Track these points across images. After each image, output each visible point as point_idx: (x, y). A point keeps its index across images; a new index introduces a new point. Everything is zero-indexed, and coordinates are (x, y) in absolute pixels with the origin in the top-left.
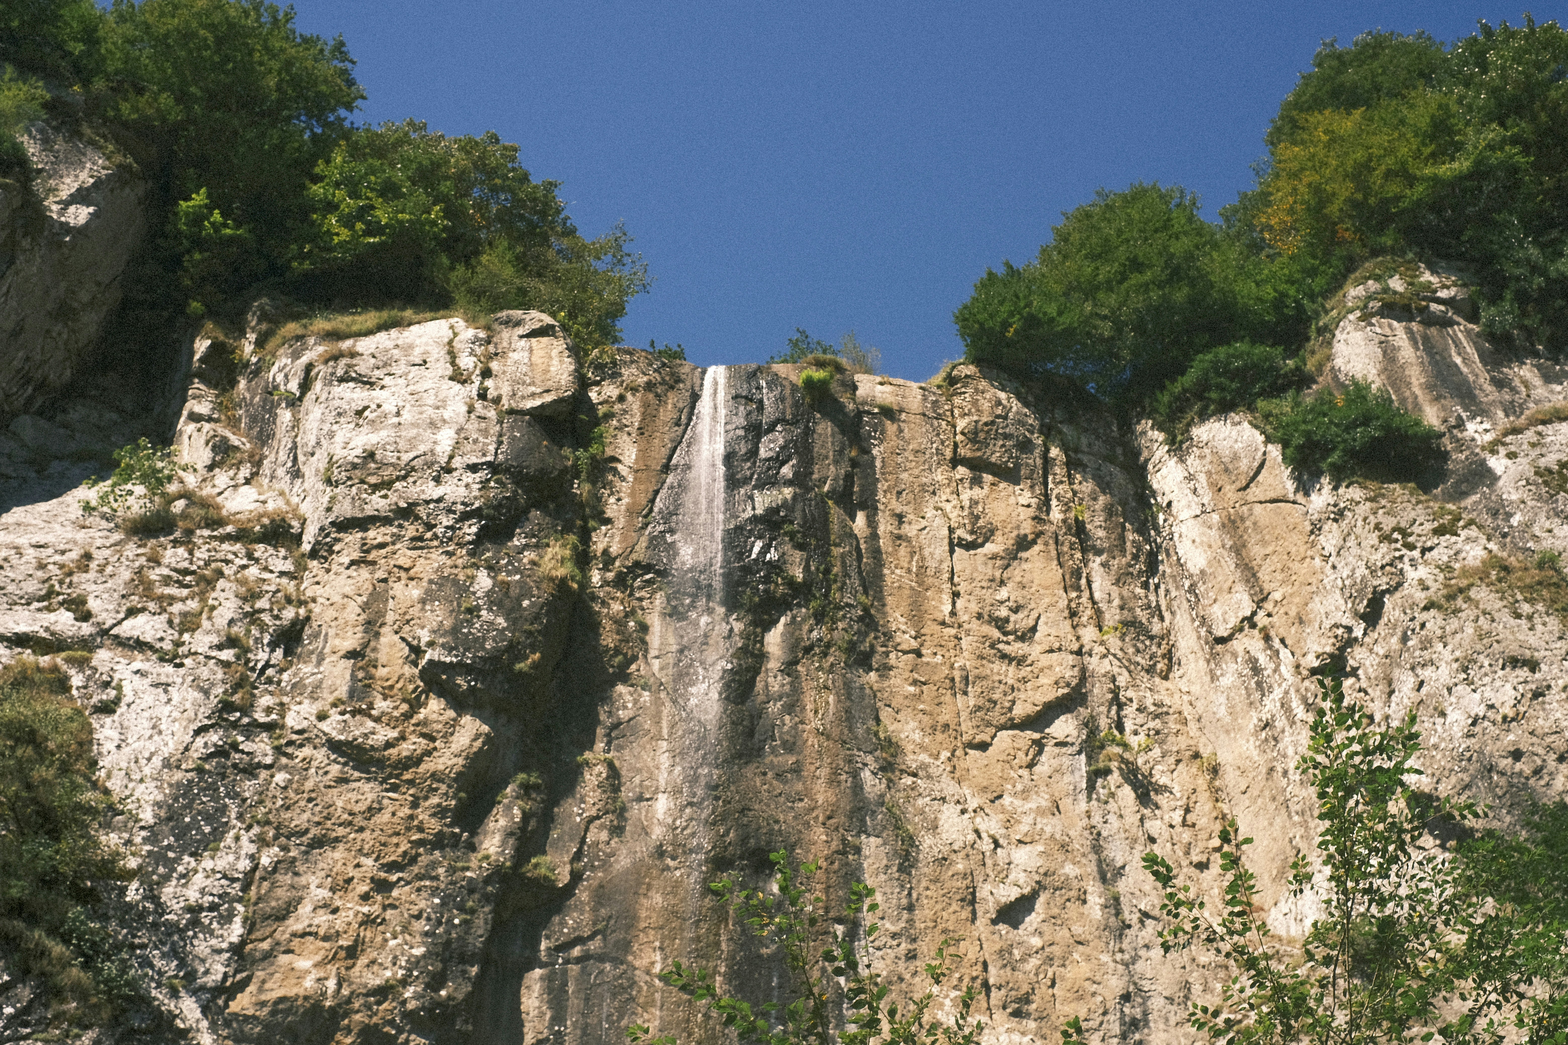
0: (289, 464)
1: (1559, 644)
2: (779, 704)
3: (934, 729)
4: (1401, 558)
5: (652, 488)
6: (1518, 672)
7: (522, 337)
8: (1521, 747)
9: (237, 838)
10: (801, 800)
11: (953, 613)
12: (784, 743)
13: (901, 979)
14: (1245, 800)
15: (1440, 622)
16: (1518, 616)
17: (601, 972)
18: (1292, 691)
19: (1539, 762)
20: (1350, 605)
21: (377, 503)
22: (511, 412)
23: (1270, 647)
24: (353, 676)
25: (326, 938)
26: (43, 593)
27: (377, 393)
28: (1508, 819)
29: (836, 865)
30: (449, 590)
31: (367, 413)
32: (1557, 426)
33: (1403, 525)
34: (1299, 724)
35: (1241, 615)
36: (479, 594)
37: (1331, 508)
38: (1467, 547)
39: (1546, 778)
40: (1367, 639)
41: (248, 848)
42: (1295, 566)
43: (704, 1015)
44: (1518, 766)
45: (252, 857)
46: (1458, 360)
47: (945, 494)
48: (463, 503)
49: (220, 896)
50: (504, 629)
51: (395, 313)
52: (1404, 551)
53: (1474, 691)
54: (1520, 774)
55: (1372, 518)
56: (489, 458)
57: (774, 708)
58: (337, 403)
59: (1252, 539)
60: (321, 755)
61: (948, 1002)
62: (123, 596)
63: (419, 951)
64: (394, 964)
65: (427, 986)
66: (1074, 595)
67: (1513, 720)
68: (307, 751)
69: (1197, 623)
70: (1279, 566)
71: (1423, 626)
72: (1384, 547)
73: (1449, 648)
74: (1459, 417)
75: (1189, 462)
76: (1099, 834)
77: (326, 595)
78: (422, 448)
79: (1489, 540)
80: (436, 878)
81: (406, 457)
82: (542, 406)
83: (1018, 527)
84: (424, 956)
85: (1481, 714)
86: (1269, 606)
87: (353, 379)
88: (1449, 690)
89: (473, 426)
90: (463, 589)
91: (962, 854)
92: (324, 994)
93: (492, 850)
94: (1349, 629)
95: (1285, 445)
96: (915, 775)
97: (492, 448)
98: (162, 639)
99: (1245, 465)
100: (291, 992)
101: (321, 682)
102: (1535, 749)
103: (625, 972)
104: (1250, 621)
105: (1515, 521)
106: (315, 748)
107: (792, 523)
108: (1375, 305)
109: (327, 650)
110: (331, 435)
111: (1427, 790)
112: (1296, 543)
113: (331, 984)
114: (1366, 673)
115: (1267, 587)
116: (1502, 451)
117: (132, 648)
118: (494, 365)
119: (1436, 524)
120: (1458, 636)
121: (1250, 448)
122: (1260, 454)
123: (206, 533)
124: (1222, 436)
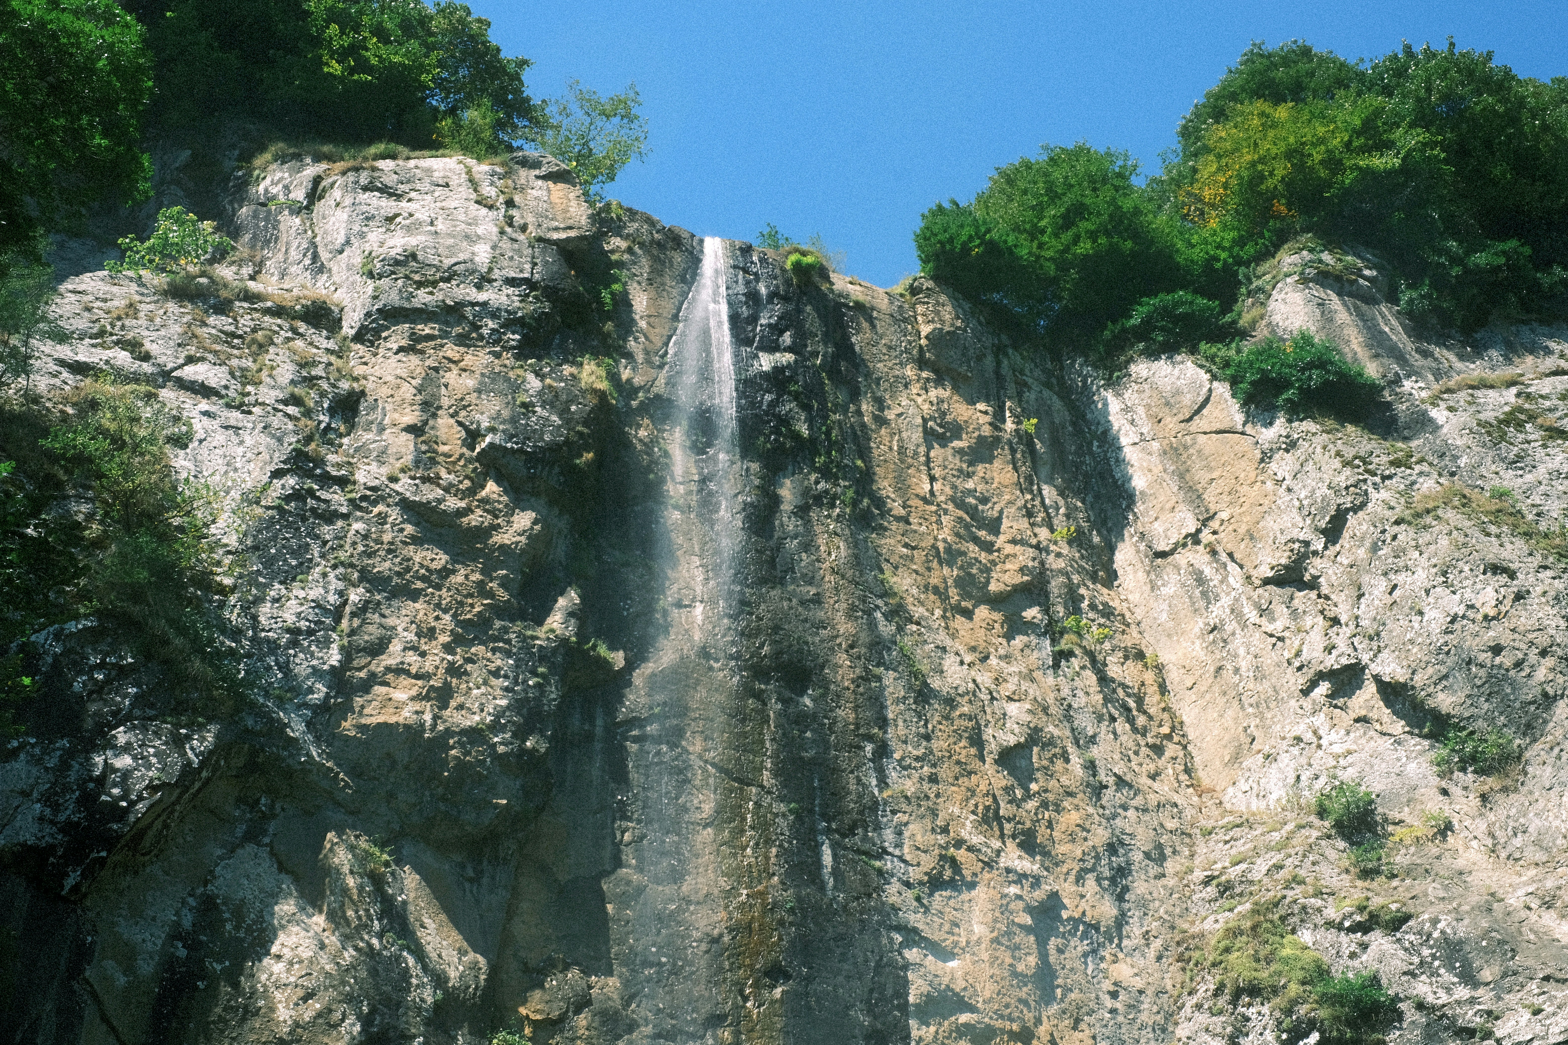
0: (307, 262)
1: (1530, 559)
2: (795, 542)
3: (926, 587)
4: (1365, 481)
5: (666, 332)
6: (1498, 577)
7: (538, 177)
8: (1502, 642)
9: (325, 575)
10: (825, 628)
11: (932, 492)
12: (804, 576)
13: (927, 797)
14: (1192, 696)
15: (1411, 534)
16: (1488, 535)
17: (658, 753)
18: (1243, 598)
19: (1520, 656)
20: (1308, 521)
21: (423, 298)
22: (540, 239)
23: (1217, 561)
24: (417, 449)
25: (417, 677)
26: (95, 331)
27: (404, 204)
28: (1486, 706)
29: (861, 689)
30: (502, 386)
31: (398, 220)
32: (1484, 391)
33: (1362, 454)
34: (1251, 627)
35: (1184, 532)
36: (531, 392)
37: (1282, 439)
38: (1421, 480)
39: (1527, 670)
40: (1327, 553)
41: (335, 584)
42: (1245, 489)
43: (756, 803)
44: (1498, 660)
45: (341, 593)
46: (1387, 329)
47: (915, 389)
48: (507, 311)
49: (316, 623)
50: (559, 427)
51: (392, 146)
52: (1366, 476)
53: (1454, 593)
54: (1500, 666)
55: (1331, 446)
56: (526, 275)
57: (792, 545)
58: (364, 208)
59: (1196, 465)
60: (394, 514)
61: (968, 823)
62: (179, 345)
63: (504, 702)
64: (482, 711)
65: (515, 735)
66: (1029, 497)
67: (1494, 618)
68: (380, 508)
69: (1135, 539)
70: (1227, 489)
71: (1395, 538)
72: (1348, 471)
73: (1425, 556)
74: (1396, 373)
75: (1126, 396)
76: (1070, 706)
77: (378, 374)
78: (462, 257)
79: (1440, 475)
80: (508, 642)
81: (447, 262)
82: (568, 239)
83: (979, 429)
84: (508, 707)
85: (1461, 613)
86: (1215, 524)
87: (379, 190)
88: (1427, 592)
89: (505, 245)
90: (516, 387)
91: (966, 698)
92: (422, 725)
93: (555, 625)
94: (1307, 544)
95: (1234, 382)
96: (918, 623)
97: (528, 267)
98: (226, 387)
99: (1189, 401)
100: (393, 720)
101: (386, 447)
102: (1516, 644)
103: (680, 755)
104: (1195, 538)
105: (1463, 461)
106: (388, 506)
107: (796, 383)
108: (1311, 272)
109: (387, 421)
110: (362, 235)
111: (1402, 680)
112: (1247, 469)
113: (428, 717)
114: (1328, 580)
115: (1213, 508)
116: (1443, 405)
117: (195, 392)
118: (517, 199)
119: (1392, 458)
120: (1432, 548)
121: (1194, 384)
122: (1205, 390)
123: (246, 305)
124: (1163, 373)
